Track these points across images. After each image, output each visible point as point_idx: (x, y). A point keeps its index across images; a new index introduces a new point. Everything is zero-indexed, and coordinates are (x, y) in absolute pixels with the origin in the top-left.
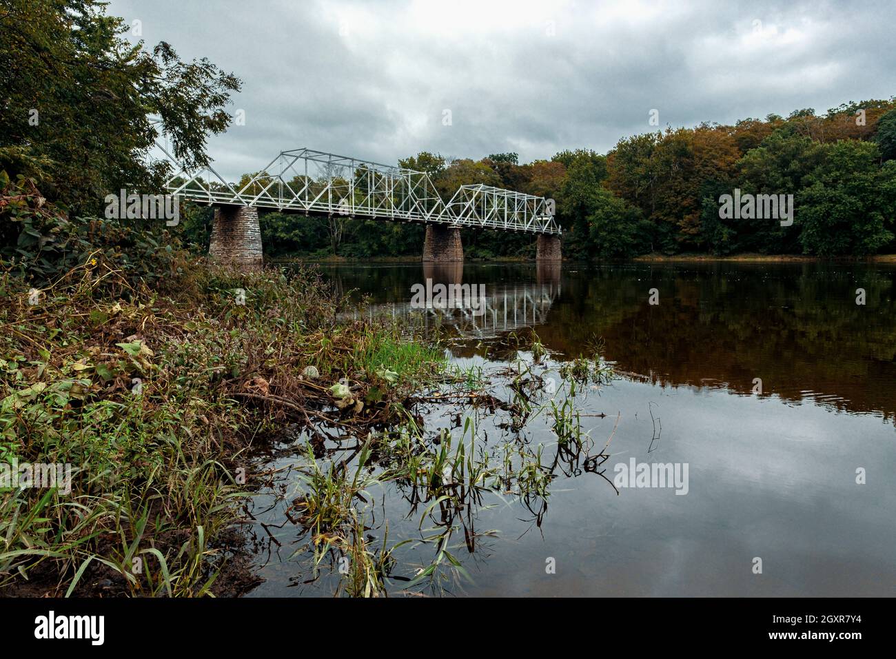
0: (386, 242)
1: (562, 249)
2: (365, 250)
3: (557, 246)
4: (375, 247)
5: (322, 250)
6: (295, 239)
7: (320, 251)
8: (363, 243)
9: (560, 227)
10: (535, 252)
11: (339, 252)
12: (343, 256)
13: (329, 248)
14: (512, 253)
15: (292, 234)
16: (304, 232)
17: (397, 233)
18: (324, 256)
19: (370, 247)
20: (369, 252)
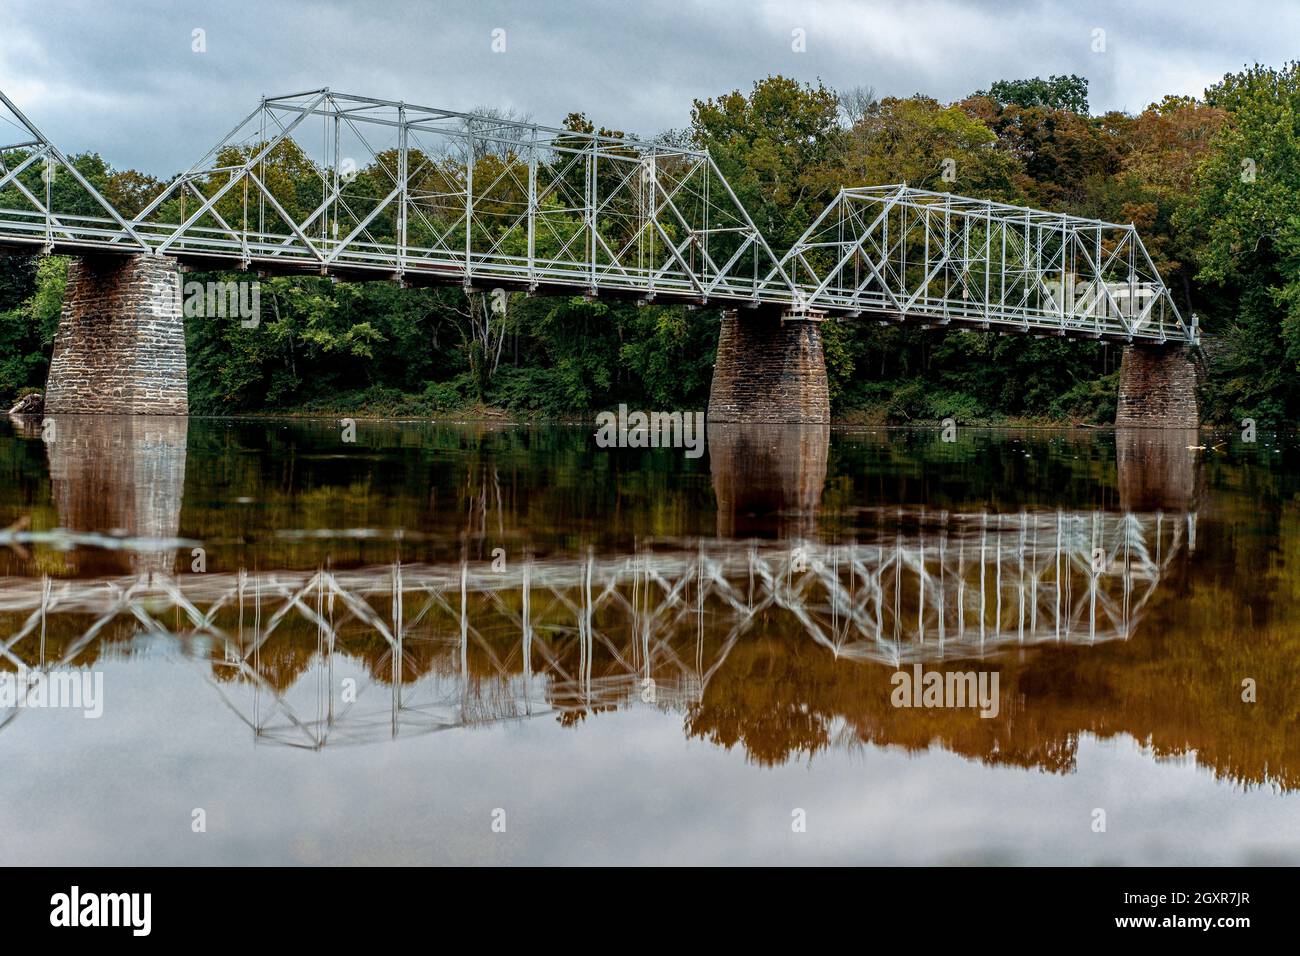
0: (635, 365)
1: (1199, 394)
2: (572, 389)
3: (1183, 380)
4: (602, 378)
5: (441, 386)
6: (359, 349)
7: (435, 389)
8: (564, 364)
9: (1195, 319)
10: (1114, 401)
11: (489, 394)
12: (504, 406)
13: (463, 378)
14: (1040, 406)
15: (350, 335)
16: (386, 329)
17: (670, 333)
18: (447, 405)
19: (587, 377)
20: (582, 395)
